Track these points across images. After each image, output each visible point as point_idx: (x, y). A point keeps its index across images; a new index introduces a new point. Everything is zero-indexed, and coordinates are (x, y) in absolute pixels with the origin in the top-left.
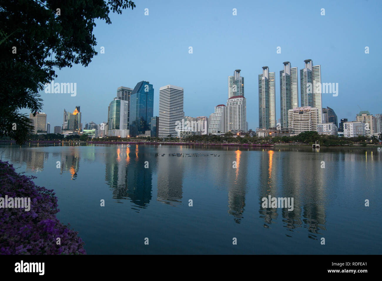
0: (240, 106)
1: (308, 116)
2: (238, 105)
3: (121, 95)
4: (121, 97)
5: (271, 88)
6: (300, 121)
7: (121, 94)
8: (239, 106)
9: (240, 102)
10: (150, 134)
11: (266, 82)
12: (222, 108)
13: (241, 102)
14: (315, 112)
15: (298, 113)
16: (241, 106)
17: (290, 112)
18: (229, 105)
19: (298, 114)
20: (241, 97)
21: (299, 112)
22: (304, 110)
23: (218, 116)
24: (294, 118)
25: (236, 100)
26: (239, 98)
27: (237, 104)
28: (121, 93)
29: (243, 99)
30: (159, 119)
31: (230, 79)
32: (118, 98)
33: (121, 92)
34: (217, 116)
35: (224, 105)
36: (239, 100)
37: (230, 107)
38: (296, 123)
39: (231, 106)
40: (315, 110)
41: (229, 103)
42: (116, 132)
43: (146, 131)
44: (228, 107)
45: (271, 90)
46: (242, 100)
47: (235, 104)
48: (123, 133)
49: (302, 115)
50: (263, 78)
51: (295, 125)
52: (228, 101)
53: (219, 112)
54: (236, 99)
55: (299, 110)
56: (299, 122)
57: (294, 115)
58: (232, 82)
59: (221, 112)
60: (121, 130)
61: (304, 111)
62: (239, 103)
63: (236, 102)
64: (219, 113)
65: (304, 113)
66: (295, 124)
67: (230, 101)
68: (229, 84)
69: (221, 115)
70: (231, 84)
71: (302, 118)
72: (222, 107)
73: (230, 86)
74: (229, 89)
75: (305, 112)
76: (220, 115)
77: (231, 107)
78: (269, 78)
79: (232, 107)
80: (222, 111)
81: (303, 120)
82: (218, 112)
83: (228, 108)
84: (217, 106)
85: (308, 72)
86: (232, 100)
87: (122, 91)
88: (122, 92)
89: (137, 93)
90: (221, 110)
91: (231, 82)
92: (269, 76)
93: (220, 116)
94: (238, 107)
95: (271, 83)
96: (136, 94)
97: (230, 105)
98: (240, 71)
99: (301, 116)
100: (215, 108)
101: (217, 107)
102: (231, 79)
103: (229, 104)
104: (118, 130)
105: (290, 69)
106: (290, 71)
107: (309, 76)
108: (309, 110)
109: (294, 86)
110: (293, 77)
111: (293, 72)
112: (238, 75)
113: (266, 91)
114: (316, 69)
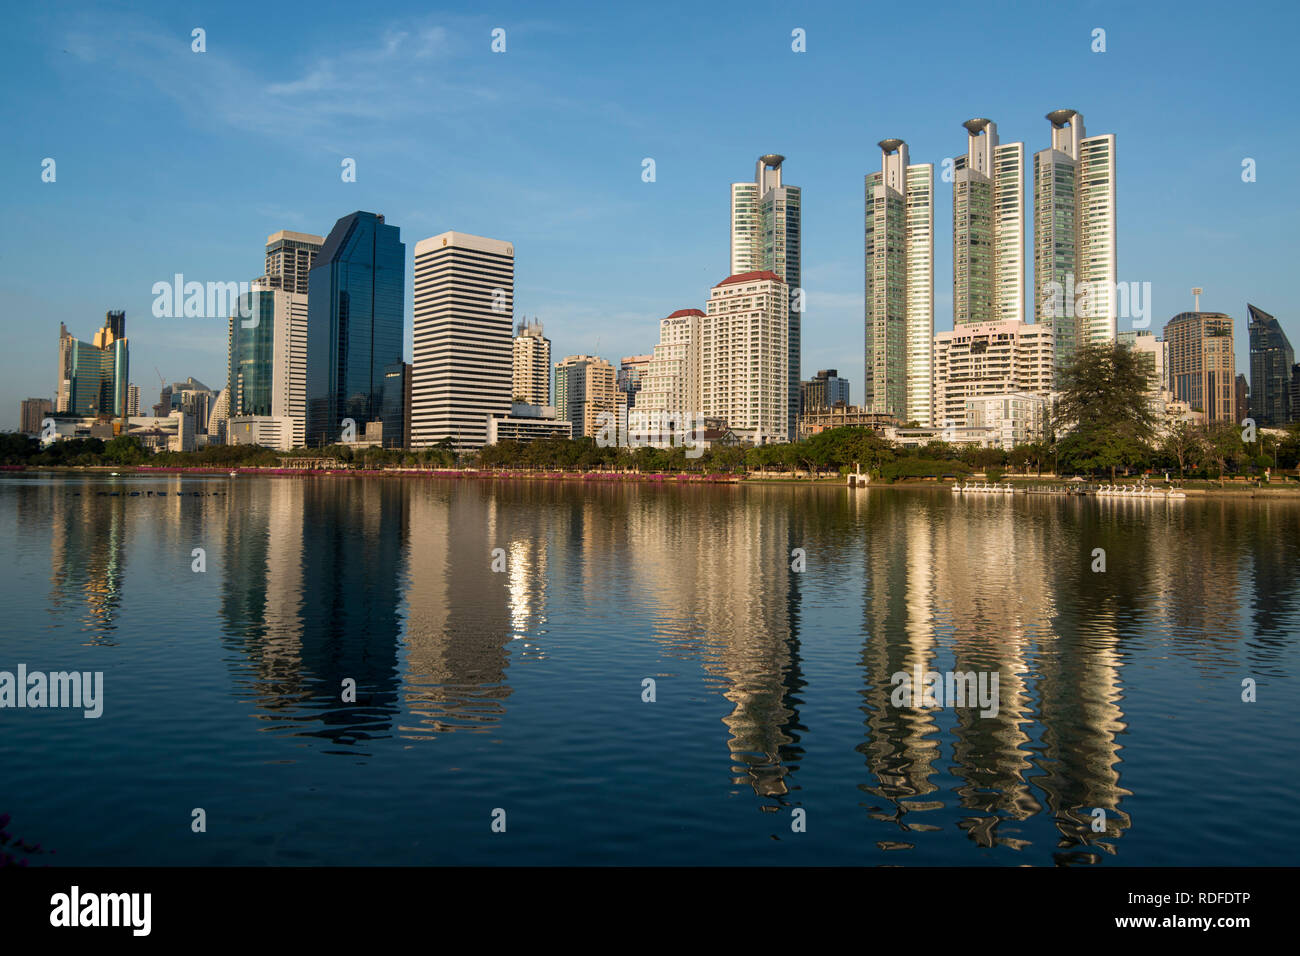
0: (757, 315)
1: (1004, 359)
2: (749, 314)
3: (282, 269)
4: (282, 274)
5: (915, 232)
6: (972, 380)
7: (282, 264)
8: (753, 315)
9: (759, 298)
10: (380, 437)
11: (890, 207)
12: (690, 322)
13: (762, 298)
14: (1036, 344)
15: (968, 349)
16: (760, 318)
17: (942, 342)
18: (718, 312)
19: (967, 353)
20: (763, 279)
21: (974, 344)
22: (991, 333)
23: (672, 357)
24: (953, 369)
25: (744, 292)
26: (758, 284)
27: (748, 306)
28: (282, 259)
29: (773, 287)
30: (414, 372)
31: (738, 194)
32: (268, 279)
33: (282, 254)
34: (666, 357)
35: (698, 313)
36: (755, 288)
37: (719, 321)
38: (957, 388)
39: (724, 317)
40: (1036, 335)
41: (717, 302)
42: (256, 428)
43: (368, 424)
44: (713, 319)
45: (915, 244)
46: (769, 290)
47: (739, 309)
48: (285, 430)
49: (982, 356)
50: (879, 192)
51: (952, 399)
52: (715, 294)
53: (678, 341)
54: (744, 286)
55: (972, 335)
56: (969, 383)
57: (953, 354)
58: (748, 209)
59: (684, 341)
60: (275, 417)
61: (991, 340)
62: (754, 303)
63: (744, 300)
64: (675, 345)
65: (988, 348)
66: (952, 392)
67: (722, 296)
68: (734, 220)
69: (684, 356)
70: (741, 217)
71: (983, 370)
72: (690, 320)
73: (737, 229)
74: (735, 242)
75: (994, 344)
76: (681, 353)
77: (721, 319)
78: (905, 188)
79: (727, 318)
80: (688, 337)
81: (984, 379)
82: (672, 342)
83: (713, 323)
84: (670, 317)
85: (1058, 166)
86: (731, 292)
87: (285, 250)
88: (286, 256)
89: (333, 262)
90: (684, 335)
91: (745, 211)
92: (905, 184)
93: (678, 357)
94: (749, 319)
95: (911, 211)
96: (330, 265)
97: (721, 309)
98: (783, 163)
99: (977, 360)
100: (662, 325)
101: (671, 320)
102: (742, 194)
103: (718, 307)
104: (266, 418)
105: (993, 153)
106: (993, 159)
107: (1062, 181)
108: (1012, 336)
109: (1008, 225)
110: (1005, 188)
111: (1003, 164)
112: (774, 178)
113: (890, 250)
114: (1095, 151)
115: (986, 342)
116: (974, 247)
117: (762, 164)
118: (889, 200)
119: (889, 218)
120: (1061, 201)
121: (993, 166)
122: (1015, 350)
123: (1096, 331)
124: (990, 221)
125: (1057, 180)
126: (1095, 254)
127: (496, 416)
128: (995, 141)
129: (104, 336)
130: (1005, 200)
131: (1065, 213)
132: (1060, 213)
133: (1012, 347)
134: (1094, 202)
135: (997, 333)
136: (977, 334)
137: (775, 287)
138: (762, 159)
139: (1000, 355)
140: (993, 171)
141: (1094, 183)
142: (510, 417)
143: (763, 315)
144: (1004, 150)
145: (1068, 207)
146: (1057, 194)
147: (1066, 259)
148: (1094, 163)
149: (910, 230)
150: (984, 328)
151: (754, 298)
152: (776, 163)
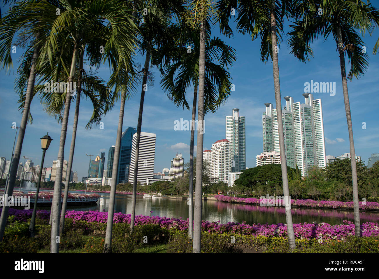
2: (219, 151)
11: (267, 121)
12: (206, 153)
15: (262, 160)
17: (258, 158)
19: (261, 161)
20: (223, 141)
22: (268, 155)
26: (222, 143)
27: (219, 149)
30: (131, 167)
36: (221, 144)
41: (213, 148)
45: (275, 130)
46: (224, 144)
47: (217, 150)
49: (265, 162)
52: (213, 146)
61: (268, 157)
63: (219, 147)
65: (266, 160)
67: (215, 146)
78: (272, 116)
83: (212, 154)
85: (305, 108)
92: (272, 114)
95: (274, 122)
97: (214, 150)
98: (239, 110)
102: (229, 119)
105: (292, 105)
106: (292, 107)
107: (306, 112)
108: (273, 156)
109: (297, 124)
110: (296, 114)
111: (295, 108)
112: (236, 114)
113: (267, 132)
114: (316, 104)
115: (266, 158)
116: (287, 131)
117: (233, 111)
118: (266, 119)
119: (266, 124)
120: (306, 117)
121: (292, 109)
122: (273, 160)
123: (320, 154)
124: (291, 124)
125: (305, 112)
126: (318, 132)
127: (149, 178)
128: (293, 102)
129: (98, 158)
130: (296, 118)
131: (308, 121)
132: (306, 121)
133: (272, 159)
134: (317, 117)
135: (269, 155)
136: (265, 155)
137: (227, 144)
138: (233, 109)
139: (269, 161)
140: (292, 110)
141: (316, 112)
142: (153, 179)
143: (222, 151)
144: (295, 104)
145: (309, 119)
146: (305, 115)
147: (309, 133)
148: (316, 107)
149: (274, 127)
150: (267, 154)
151: (221, 146)
152: (237, 110)
